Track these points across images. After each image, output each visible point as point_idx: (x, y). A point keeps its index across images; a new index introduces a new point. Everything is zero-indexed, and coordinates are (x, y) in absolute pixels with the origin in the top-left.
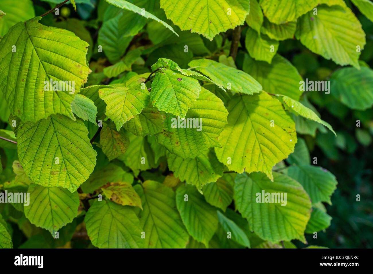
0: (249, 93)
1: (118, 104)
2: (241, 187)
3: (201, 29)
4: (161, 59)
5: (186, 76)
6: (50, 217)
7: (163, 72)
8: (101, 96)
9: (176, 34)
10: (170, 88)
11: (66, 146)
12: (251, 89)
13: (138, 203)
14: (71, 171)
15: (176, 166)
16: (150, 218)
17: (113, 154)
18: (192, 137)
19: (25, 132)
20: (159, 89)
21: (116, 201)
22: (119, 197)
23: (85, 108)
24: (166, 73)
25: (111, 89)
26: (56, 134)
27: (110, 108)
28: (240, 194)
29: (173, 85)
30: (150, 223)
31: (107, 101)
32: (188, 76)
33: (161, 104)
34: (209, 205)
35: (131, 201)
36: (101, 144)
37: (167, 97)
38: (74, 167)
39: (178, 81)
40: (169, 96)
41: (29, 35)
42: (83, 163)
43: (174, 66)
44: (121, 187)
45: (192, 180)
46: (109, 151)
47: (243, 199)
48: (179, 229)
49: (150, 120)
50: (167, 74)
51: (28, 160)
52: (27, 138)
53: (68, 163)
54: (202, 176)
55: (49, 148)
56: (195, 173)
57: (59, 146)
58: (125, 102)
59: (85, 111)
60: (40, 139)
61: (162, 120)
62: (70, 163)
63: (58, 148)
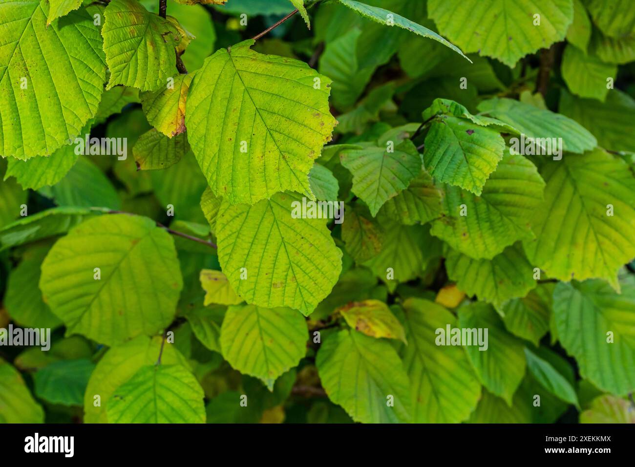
0: (577, 151)
1: (371, 173)
2: (564, 306)
3: (495, 49)
4: (439, 101)
5: (481, 125)
6: (262, 357)
7: (443, 120)
8: (344, 163)
9: (469, 60)
10: (455, 146)
11: (294, 243)
12: (579, 145)
13: (399, 333)
14: (303, 282)
15: (460, 272)
16: (417, 359)
17: (362, 255)
18: (488, 224)
19: (228, 222)
20: (438, 148)
21: (366, 331)
22: (370, 324)
23: (320, 182)
24: (447, 122)
25: (359, 151)
26: (277, 225)
27: (358, 181)
28: (563, 317)
29: (460, 141)
30: (418, 367)
31: (354, 170)
32: (484, 126)
33: (443, 172)
34: (511, 336)
35: (389, 331)
36: (343, 239)
37: (452, 160)
38: (307, 276)
39: (467, 134)
40: (454, 160)
41: (237, 69)
42: (322, 268)
43: (460, 111)
44: (370, 309)
45: (486, 295)
46: (356, 250)
47: (567, 325)
48: (465, 376)
49: (420, 199)
50: (450, 124)
51: (235, 266)
52: (231, 231)
53: (297, 269)
54: (502, 287)
55: (267, 247)
56: (491, 284)
57: (283, 241)
58: (383, 170)
59: (320, 186)
60: (252, 232)
61: (439, 198)
62: (301, 268)
63: (281, 245)
